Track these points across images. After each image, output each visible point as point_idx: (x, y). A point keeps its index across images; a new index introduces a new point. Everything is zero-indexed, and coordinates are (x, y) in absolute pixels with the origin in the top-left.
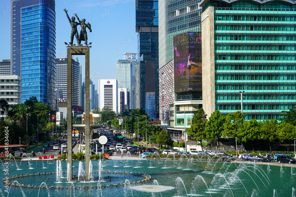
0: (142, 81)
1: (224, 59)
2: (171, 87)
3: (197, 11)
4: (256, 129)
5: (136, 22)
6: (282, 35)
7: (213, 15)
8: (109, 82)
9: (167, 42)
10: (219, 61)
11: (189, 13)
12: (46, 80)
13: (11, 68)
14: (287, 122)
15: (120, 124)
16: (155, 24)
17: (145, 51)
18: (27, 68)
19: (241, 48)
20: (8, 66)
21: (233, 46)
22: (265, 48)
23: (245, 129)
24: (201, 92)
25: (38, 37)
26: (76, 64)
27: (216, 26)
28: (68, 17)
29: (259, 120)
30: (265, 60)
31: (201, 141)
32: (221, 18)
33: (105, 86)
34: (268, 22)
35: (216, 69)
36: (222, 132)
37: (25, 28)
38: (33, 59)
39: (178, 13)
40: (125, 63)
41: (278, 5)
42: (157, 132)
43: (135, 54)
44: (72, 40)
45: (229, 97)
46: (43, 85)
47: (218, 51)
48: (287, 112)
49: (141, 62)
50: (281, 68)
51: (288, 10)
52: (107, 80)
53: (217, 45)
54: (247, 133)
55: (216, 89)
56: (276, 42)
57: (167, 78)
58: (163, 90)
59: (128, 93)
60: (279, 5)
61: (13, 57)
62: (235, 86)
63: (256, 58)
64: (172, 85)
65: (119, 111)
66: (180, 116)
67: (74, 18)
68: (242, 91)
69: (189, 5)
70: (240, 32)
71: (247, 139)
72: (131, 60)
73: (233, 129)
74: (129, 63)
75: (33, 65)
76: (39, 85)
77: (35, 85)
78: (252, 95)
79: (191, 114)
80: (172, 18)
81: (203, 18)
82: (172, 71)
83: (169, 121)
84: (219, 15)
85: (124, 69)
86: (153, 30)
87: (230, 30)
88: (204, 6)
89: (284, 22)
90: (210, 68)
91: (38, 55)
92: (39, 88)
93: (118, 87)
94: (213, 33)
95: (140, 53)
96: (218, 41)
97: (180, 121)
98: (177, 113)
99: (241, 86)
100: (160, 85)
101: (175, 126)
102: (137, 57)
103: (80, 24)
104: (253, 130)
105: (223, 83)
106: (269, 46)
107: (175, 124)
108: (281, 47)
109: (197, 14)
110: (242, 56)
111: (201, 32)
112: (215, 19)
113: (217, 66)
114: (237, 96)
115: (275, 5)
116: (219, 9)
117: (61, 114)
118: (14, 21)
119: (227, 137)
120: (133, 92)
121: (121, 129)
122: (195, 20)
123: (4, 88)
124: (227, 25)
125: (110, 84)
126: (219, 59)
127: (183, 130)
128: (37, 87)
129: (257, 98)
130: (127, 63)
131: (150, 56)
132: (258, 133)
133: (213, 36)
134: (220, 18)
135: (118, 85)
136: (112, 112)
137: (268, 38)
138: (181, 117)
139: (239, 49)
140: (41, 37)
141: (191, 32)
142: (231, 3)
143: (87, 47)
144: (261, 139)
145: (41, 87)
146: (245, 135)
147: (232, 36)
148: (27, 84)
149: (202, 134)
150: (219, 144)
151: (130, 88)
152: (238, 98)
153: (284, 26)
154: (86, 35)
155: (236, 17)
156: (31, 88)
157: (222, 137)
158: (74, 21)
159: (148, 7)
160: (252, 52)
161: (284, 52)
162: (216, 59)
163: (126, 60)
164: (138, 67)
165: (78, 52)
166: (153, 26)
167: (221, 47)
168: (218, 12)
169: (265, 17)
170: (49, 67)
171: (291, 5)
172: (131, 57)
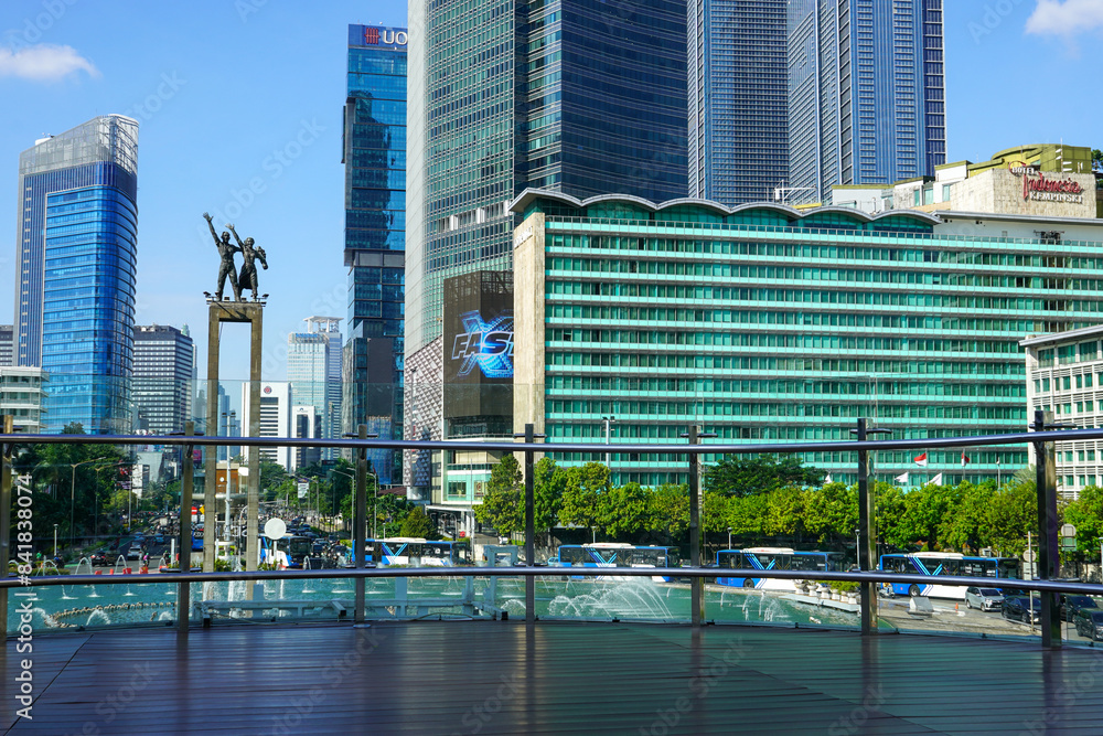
1: (567, 338)
2: (435, 405)
3: (501, 220)
4: (639, 507)
5: (347, 239)
6: (703, 286)
7: (543, 234)
8: (268, 390)
9: (428, 292)
10: (554, 344)
11: (482, 224)
12: (109, 382)
13: (15, 348)
15: (301, 495)
16: (393, 245)
17: (367, 313)
18: (57, 349)
19: (608, 313)
20: (8, 342)
21: (588, 309)
22: (662, 315)
23: (615, 507)
24: (512, 417)
25: (90, 270)
26: (186, 341)
27: (550, 260)
28: (214, 234)
29: (646, 487)
30: (664, 343)
31: (508, 535)
32: (561, 240)
34: (671, 254)
35: (548, 362)
36: (560, 515)
37: (55, 246)
38: (75, 327)
39: (454, 223)
40: (311, 341)
41: (694, 214)
42: (402, 513)
43: (337, 320)
44: (222, 286)
45: (577, 430)
46: (99, 393)
47: (553, 320)
48: (713, 468)
49: (358, 341)
50: (701, 362)
51: (716, 227)
53: (552, 305)
54: (620, 517)
55: (547, 411)
56: (689, 301)
57: (426, 382)
58: (415, 412)
59: (318, 419)
60: (697, 214)
61: (22, 319)
62: (592, 404)
63: (643, 338)
64: (438, 399)
65: (294, 465)
66: (455, 476)
67: (228, 235)
68: (608, 416)
69: (482, 204)
70: (606, 275)
71: (618, 528)
72: (327, 336)
73: (584, 506)
74: (323, 341)
75: (74, 342)
76: (90, 393)
77: (79, 392)
78: (631, 426)
79: (483, 472)
80: (439, 236)
81: (517, 241)
82: (437, 365)
83: (426, 489)
84: (557, 234)
85: (307, 356)
86: (390, 261)
87: (583, 270)
88: (522, 210)
89: (707, 256)
90: (533, 359)
91: (89, 317)
92: (90, 400)
93: (293, 403)
94: (542, 275)
95: (355, 318)
96: (553, 297)
97: (456, 488)
98: (450, 468)
99: (605, 403)
100: (405, 399)
101: (443, 501)
103: (241, 250)
104: (632, 510)
105: (564, 396)
106: (674, 311)
107: (445, 496)
108: (701, 313)
109: (501, 227)
110: (611, 333)
111: (511, 273)
112: (548, 243)
113: (550, 355)
114: (595, 427)
115: (689, 213)
116: (557, 220)
117: (144, 470)
118: (25, 225)
119: (571, 525)
121: (305, 508)
122: (495, 241)
123: (16, 398)
124: (576, 259)
125: (271, 395)
126: (555, 340)
127: (462, 510)
128: (85, 398)
129: (644, 433)
130: (315, 342)
131: (381, 326)
132: (643, 516)
133: (542, 284)
134: (558, 240)
135: (294, 398)
136: (277, 466)
137: (671, 292)
138: (459, 480)
139: (603, 317)
140: (97, 269)
141: (486, 271)
142: (586, 207)
143: (256, 305)
144: (652, 531)
145: (94, 398)
146: (613, 520)
147: (585, 284)
148: (58, 389)
149: (512, 518)
150: (552, 541)
151: (322, 407)
152: (599, 431)
153: (708, 265)
154: (256, 276)
155: (597, 240)
156: (68, 399)
157: (560, 526)
158: (227, 244)
159: (377, 204)
160: (634, 323)
161: (708, 325)
162: (547, 338)
163: (315, 335)
165: (237, 316)
166: (387, 251)
167: (561, 311)
168: (555, 226)
169: (664, 242)
170: (116, 349)
171: (723, 216)
172: (327, 326)
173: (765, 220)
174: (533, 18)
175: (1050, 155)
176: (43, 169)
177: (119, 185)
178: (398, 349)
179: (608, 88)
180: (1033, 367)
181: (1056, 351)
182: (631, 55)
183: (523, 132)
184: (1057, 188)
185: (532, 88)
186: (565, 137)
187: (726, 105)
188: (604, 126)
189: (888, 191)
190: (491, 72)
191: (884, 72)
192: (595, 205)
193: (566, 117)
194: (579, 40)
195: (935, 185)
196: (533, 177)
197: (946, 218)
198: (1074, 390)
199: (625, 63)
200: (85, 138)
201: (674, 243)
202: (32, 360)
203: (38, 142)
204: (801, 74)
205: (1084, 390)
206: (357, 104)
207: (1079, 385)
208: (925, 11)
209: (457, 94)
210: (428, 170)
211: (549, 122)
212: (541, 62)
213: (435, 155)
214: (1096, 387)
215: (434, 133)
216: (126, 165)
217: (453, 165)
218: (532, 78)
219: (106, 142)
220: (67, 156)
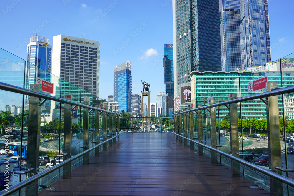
0: (167, 104)
1: (200, 95)
3: (189, 76)
7: (195, 78)
8: (153, 104)
9: (178, 88)
11: (186, 77)
12: (128, 104)
14: (225, 120)
15: (158, 121)
16: (172, 80)
17: (168, 91)
18: (120, 99)
19: (207, 91)
20: (113, 98)
21: (203, 90)
27: (197, 83)
28: (142, 82)
33: (152, 106)
34: (217, 81)
35: (197, 99)
37: (119, 83)
38: (123, 95)
39: (182, 77)
43: (164, 92)
44: (144, 90)
46: (127, 106)
47: (197, 92)
48: (226, 116)
49: (167, 96)
51: (225, 76)
52: (152, 103)
59: (161, 109)
61: (115, 94)
65: (158, 116)
69: (186, 73)
70: (206, 85)
74: (162, 96)
75: (123, 97)
80: (179, 79)
81: (191, 79)
84: (198, 78)
85: (159, 98)
86: (172, 83)
87: (202, 84)
88: (192, 74)
89: (224, 81)
90: (194, 99)
91: (125, 94)
93: (157, 106)
94: (195, 85)
95: (166, 92)
96: (197, 89)
102: (165, 94)
108: (223, 90)
112: (196, 80)
115: (221, 74)
120: (164, 109)
122: (188, 79)
124: (201, 82)
125: (154, 105)
128: (124, 106)
131: (170, 94)
133: (195, 87)
136: (155, 117)
142: (202, 74)
147: (203, 86)
148: (120, 105)
151: (162, 107)
154: (148, 88)
155: (204, 79)
156: (122, 107)
158: (144, 84)
159: (169, 73)
161: (224, 92)
162: (197, 95)
163: (160, 95)
164: (166, 98)
165: (146, 95)
166: (171, 81)
167: (199, 91)
168: (197, 77)
169: (216, 79)
170: (129, 98)
171: (227, 74)
172: (162, 93)
173: (234, 74)
174: (194, 42)
175: (288, 60)
176: (117, 71)
177: (129, 72)
178: (173, 97)
179: (207, 53)
180: (285, 98)
181: (289, 95)
182: (211, 47)
183: (192, 61)
184: (289, 66)
185: (194, 54)
186: (200, 61)
187: (229, 53)
188: (206, 59)
189: (258, 68)
190: (187, 51)
191: (258, 45)
192: (204, 73)
193: (200, 58)
194: (202, 45)
195: (266, 66)
196: (194, 68)
197: (268, 72)
198: (289, 102)
199: (210, 48)
200: (123, 65)
201: (218, 79)
202: (116, 100)
203: (116, 67)
204: (243, 47)
205: (291, 102)
206: (166, 57)
207: (290, 101)
208: (266, 34)
209: (181, 55)
210: (177, 68)
211: (197, 59)
212: (195, 49)
213: (178, 66)
214: (293, 102)
215: (178, 62)
216: (130, 69)
217: (181, 67)
218: (194, 52)
219: (127, 66)
220: (121, 68)
